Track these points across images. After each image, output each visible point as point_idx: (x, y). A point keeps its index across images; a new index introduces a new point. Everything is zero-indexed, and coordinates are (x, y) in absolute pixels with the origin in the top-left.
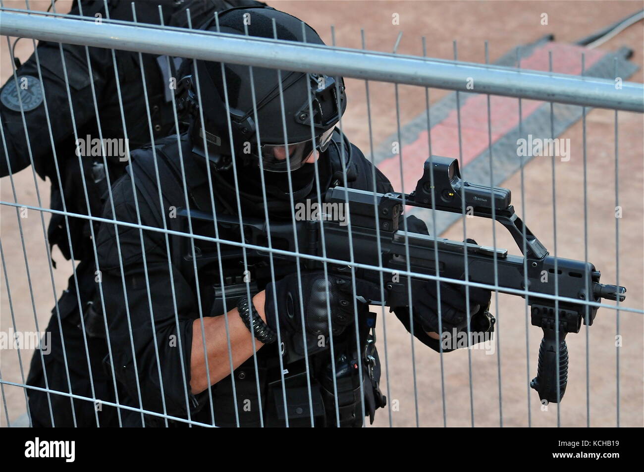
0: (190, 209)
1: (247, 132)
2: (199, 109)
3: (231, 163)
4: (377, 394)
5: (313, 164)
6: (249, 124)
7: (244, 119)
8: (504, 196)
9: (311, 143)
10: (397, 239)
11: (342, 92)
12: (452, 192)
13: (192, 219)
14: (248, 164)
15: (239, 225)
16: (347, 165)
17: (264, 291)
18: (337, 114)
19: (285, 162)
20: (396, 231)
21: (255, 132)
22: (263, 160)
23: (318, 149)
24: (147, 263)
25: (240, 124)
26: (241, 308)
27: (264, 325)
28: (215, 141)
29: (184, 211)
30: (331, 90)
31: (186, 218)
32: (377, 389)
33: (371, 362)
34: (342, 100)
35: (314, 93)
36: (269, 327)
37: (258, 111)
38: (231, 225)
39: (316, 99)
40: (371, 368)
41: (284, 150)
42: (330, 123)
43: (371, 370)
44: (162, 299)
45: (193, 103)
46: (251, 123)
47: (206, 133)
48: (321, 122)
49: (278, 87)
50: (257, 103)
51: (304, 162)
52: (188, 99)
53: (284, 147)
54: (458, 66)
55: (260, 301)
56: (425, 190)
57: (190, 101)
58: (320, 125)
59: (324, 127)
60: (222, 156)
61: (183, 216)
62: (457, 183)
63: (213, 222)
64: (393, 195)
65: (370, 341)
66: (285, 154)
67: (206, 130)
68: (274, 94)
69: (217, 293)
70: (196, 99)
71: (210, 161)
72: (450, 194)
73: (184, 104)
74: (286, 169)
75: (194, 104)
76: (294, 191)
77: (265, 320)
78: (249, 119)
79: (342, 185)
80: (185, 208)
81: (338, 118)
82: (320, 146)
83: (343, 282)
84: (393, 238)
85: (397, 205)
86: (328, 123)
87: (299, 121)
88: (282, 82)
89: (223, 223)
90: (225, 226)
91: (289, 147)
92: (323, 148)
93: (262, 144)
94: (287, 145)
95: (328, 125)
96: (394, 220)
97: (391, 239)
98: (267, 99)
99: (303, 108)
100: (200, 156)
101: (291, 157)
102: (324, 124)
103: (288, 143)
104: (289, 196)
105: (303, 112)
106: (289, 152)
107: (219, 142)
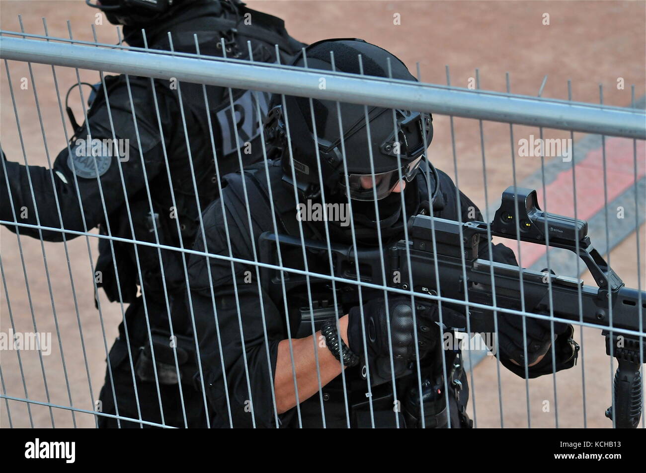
0: (279, 233)
1: (334, 161)
2: (287, 139)
3: (319, 192)
4: (463, 418)
5: (399, 194)
6: (335, 154)
7: (331, 149)
8: (580, 228)
9: (397, 172)
10: (477, 268)
11: (427, 124)
12: (529, 222)
13: (281, 244)
14: (334, 192)
15: (327, 251)
16: (433, 195)
17: (348, 315)
18: (423, 145)
19: (371, 191)
20: (476, 259)
21: (342, 161)
22: (350, 189)
23: (404, 179)
24: (237, 285)
25: (327, 153)
26: (325, 331)
27: (347, 349)
28: (304, 169)
29: (272, 235)
30: (417, 122)
31: (275, 243)
32: (463, 413)
33: (458, 386)
34: (427, 132)
35: (399, 125)
36: (352, 351)
37: (345, 141)
38: (319, 250)
39: (401, 130)
40: (457, 391)
41: (372, 180)
42: (415, 154)
43: (458, 394)
44: (251, 320)
45: (282, 132)
46: (338, 153)
47: (294, 161)
48: (406, 153)
49: (364, 118)
50: (344, 133)
51: (391, 191)
52: (277, 129)
53: (371, 176)
54: (604, 110)
55: (343, 324)
56: (503, 220)
57: (279, 131)
58: (405, 156)
59: (409, 158)
60: (310, 184)
61: (272, 241)
62: (535, 214)
63: (301, 247)
64: (472, 224)
65: (458, 366)
66: (372, 184)
67: (294, 157)
68: (359, 125)
69: (304, 316)
70: (284, 129)
71: (298, 188)
72: (527, 225)
73: (274, 133)
74: (373, 198)
75: (283, 134)
76: (380, 219)
77: (347, 344)
78: (336, 149)
79: (428, 214)
80: (273, 232)
81: (424, 149)
82: (406, 176)
83: (424, 308)
84: (473, 266)
85: (476, 234)
86: (412, 154)
87: (384, 152)
88: (369, 114)
89: (310, 248)
90: (313, 252)
91: (376, 176)
92: (409, 178)
93: (349, 173)
94: (373, 175)
95: (412, 156)
96: (473, 249)
97: (471, 267)
98: (354, 129)
99: (388, 140)
100: (289, 183)
101: (377, 186)
102: (410, 155)
103: (375, 173)
104: (375, 224)
105: (388, 143)
106: (376, 181)
107: (307, 171)
